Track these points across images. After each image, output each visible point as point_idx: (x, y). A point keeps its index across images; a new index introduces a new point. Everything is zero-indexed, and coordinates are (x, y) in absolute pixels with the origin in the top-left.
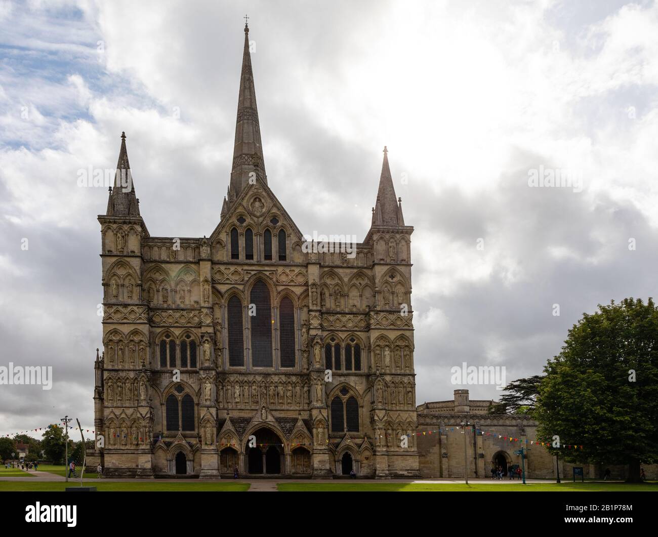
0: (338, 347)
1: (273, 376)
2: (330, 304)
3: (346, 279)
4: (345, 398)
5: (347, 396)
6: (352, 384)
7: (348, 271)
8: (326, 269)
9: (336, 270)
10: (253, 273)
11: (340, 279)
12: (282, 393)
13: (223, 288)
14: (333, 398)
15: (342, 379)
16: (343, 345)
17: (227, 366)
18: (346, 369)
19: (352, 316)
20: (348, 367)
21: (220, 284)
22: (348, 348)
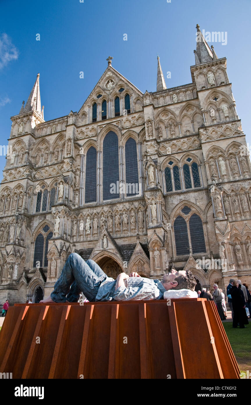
0: (176, 168)
1: (118, 205)
2: (165, 134)
3: (177, 112)
4: (187, 218)
5: (190, 215)
6: (193, 201)
7: (178, 106)
8: (160, 109)
9: (168, 107)
10: (104, 126)
11: (173, 113)
12: (125, 220)
13: (81, 142)
14: (175, 219)
15: (182, 197)
16: (181, 165)
17: (83, 204)
18: (186, 188)
19: (186, 139)
20: (188, 185)
21: (81, 140)
22: (186, 167)
